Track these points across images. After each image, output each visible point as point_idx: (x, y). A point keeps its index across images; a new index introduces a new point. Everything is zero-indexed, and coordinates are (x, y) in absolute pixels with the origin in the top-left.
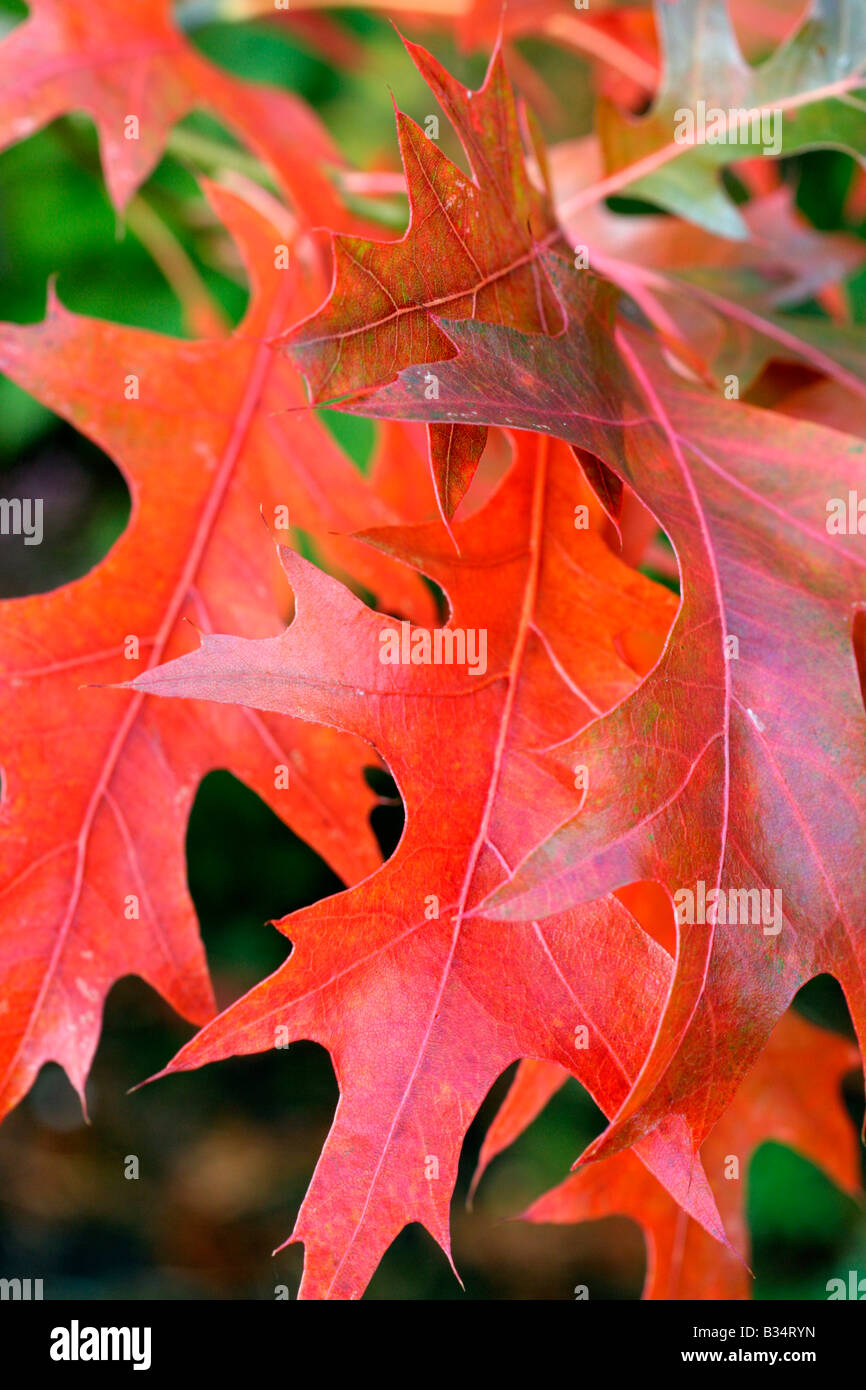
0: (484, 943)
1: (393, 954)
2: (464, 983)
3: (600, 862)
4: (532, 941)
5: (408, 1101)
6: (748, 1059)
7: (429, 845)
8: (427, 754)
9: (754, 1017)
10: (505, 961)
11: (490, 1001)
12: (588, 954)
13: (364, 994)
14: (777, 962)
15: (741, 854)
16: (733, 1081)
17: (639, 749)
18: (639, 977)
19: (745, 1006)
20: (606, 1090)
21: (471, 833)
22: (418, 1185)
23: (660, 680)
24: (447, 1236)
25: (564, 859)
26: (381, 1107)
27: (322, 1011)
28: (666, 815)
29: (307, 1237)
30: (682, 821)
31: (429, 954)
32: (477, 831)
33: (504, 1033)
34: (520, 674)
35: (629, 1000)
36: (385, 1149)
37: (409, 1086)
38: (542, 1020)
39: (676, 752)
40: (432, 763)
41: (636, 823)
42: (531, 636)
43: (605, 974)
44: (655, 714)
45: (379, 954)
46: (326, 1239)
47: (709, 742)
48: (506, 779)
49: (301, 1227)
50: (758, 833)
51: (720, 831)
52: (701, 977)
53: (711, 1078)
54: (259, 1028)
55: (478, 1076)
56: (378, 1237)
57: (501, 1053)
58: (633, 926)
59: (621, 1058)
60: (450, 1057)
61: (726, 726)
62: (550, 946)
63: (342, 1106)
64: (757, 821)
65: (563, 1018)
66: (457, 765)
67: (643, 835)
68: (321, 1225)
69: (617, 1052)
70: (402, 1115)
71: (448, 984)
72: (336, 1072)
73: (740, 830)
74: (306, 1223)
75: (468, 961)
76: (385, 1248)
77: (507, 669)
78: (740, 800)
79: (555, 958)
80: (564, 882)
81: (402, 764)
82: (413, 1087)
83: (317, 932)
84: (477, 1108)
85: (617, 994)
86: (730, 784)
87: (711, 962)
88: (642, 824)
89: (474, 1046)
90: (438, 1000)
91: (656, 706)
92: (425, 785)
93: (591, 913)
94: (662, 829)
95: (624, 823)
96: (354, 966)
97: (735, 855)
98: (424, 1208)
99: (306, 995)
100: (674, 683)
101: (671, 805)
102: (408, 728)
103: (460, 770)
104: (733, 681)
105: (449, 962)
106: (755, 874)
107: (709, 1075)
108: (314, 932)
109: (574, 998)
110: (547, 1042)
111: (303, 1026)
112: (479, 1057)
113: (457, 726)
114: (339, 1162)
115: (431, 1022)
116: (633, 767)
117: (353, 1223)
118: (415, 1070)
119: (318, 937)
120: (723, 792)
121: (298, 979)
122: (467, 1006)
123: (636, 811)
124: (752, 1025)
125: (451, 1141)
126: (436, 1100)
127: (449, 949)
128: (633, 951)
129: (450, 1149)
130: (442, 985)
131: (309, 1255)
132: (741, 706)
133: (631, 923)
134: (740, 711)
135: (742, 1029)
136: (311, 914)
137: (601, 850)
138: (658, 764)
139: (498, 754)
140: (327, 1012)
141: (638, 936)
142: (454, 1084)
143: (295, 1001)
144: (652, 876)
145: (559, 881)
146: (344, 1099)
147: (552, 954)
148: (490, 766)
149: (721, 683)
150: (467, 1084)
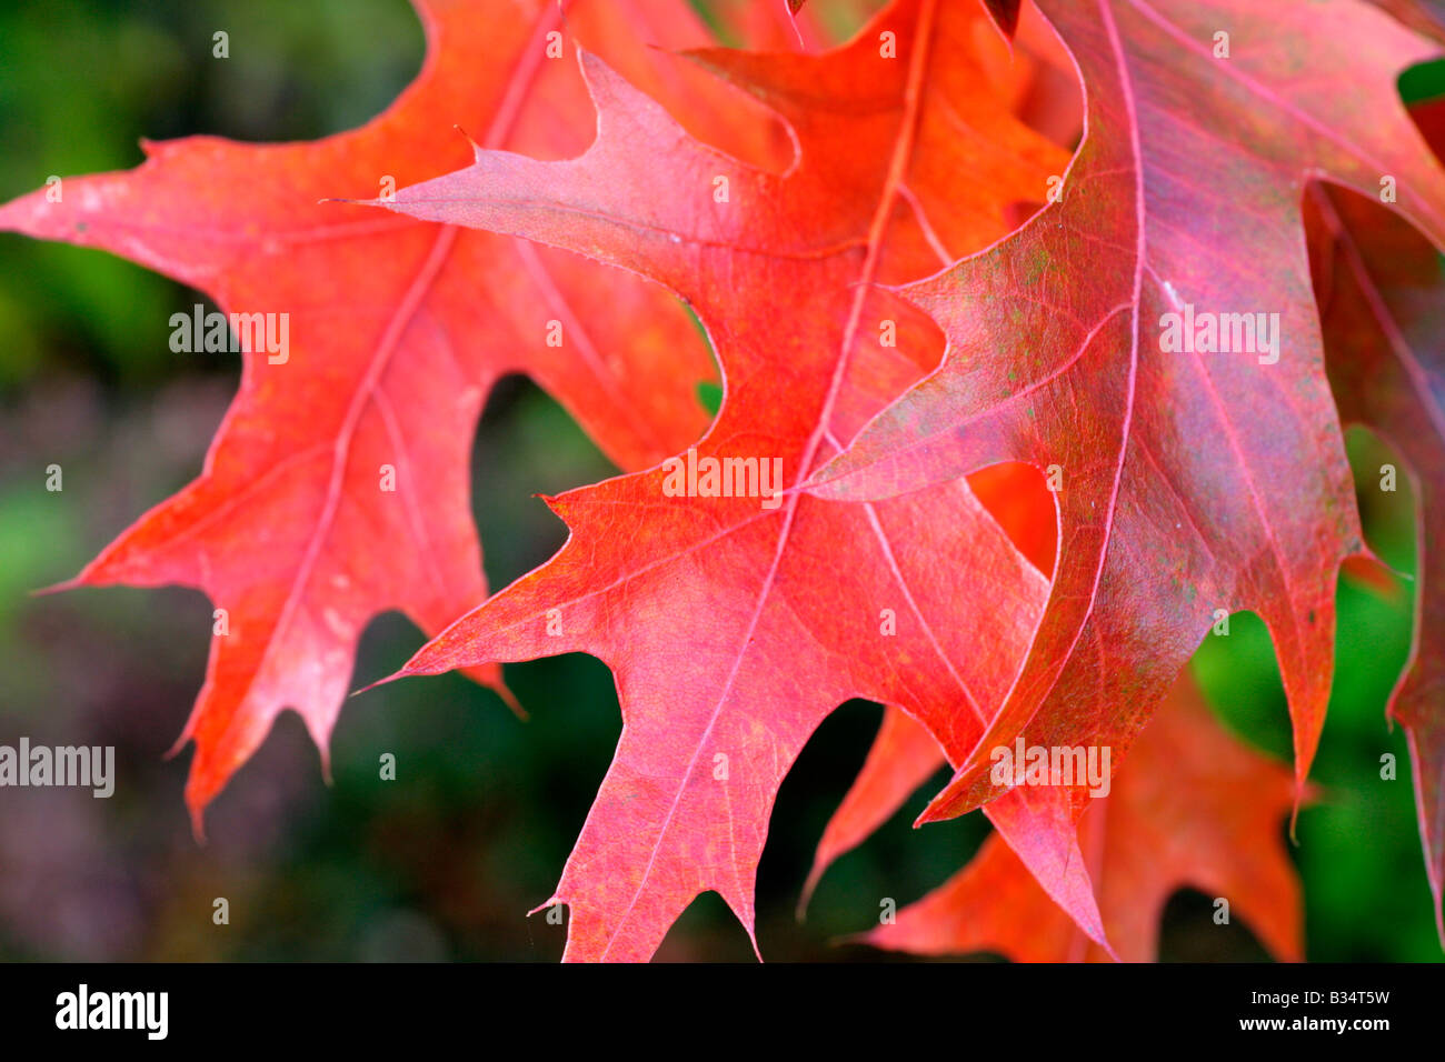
0: (817, 556)
1: (701, 558)
2: (789, 602)
3: (963, 435)
4: (877, 559)
5: (709, 741)
6: (1145, 708)
7: (753, 431)
8: (757, 323)
9: (1155, 656)
10: (843, 580)
11: (821, 626)
12: (946, 577)
13: (660, 605)
14: (1187, 589)
15: (1147, 452)
16: (1126, 735)
17: (1022, 304)
18: (1008, 608)
19: (1144, 640)
20: (961, 744)
21: (809, 423)
22: (717, 846)
23: (1051, 223)
24: (749, 911)
25: (918, 428)
26: (675, 746)
27: (604, 620)
28: (1051, 389)
29: (574, 899)
30: (1073, 400)
31: (746, 563)
32: (816, 422)
33: (835, 666)
34: (883, 243)
35: (995, 636)
36: (677, 798)
37: (713, 722)
38: (884, 653)
39: (1067, 314)
40: (764, 334)
41: (1013, 393)
42: (900, 200)
43: (966, 603)
44: (1044, 264)
45: (682, 556)
46: (598, 904)
47: (1113, 312)
48: (858, 362)
49: (566, 886)
50: (1171, 432)
51: (1122, 422)
52: (1088, 594)
53: (1098, 728)
54: (523, 632)
55: (799, 715)
56: (664, 907)
57: (828, 689)
58: (1004, 544)
59: (982, 707)
60: (766, 691)
61: (1136, 297)
62: (900, 565)
63: (624, 740)
64: (1171, 418)
65: (911, 654)
66: (796, 341)
67: (1021, 407)
68: (591, 885)
69: (977, 699)
70: (701, 757)
71: (768, 603)
72: (620, 696)
73: (1148, 426)
74: (573, 881)
75: (795, 577)
76: (672, 920)
77: (866, 235)
78: (1150, 389)
79: (905, 579)
80: (916, 456)
81: (724, 330)
82: (717, 726)
83: (602, 518)
84: (795, 755)
85: (980, 628)
86: (1138, 368)
87: (1101, 579)
88: (1020, 395)
89: (796, 679)
90: (755, 621)
91: (1045, 254)
92: (752, 359)
93: (953, 528)
94: (1046, 405)
95: (997, 391)
96: (649, 567)
97: (1140, 453)
98: (724, 875)
99: (585, 597)
100: (1070, 231)
101: (1059, 377)
102: (735, 288)
103: (800, 348)
104: (1148, 247)
105: (771, 577)
106: (1165, 480)
107: (1095, 723)
108: (599, 517)
109: (926, 629)
110: (889, 680)
111: (579, 636)
112: (801, 693)
113: (798, 295)
114: (619, 809)
115: (745, 646)
116: (1011, 322)
117: (632, 886)
118: (720, 704)
119: (602, 525)
120: (1127, 376)
121: (575, 575)
122: (791, 632)
123: (1013, 378)
124: (1152, 665)
125: (761, 793)
126: (745, 741)
127: (772, 560)
128: (1003, 576)
129: (759, 804)
130: (761, 603)
131: (575, 922)
132: (1157, 278)
133: (1003, 541)
134: (1154, 282)
135: (1140, 669)
136: (594, 495)
137: (965, 421)
138: (1044, 324)
139: (849, 332)
140: (611, 621)
141: (1011, 558)
142: (768, 725)
143: (570, 603)
144: (1029, 458)
145: (910, 455)
146: (628, 731)
147: (903, 574)
148: (837, 344)
149: (1134, 247)
150: (784, 724)
